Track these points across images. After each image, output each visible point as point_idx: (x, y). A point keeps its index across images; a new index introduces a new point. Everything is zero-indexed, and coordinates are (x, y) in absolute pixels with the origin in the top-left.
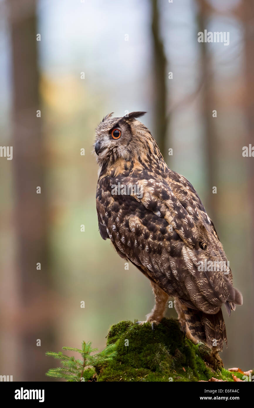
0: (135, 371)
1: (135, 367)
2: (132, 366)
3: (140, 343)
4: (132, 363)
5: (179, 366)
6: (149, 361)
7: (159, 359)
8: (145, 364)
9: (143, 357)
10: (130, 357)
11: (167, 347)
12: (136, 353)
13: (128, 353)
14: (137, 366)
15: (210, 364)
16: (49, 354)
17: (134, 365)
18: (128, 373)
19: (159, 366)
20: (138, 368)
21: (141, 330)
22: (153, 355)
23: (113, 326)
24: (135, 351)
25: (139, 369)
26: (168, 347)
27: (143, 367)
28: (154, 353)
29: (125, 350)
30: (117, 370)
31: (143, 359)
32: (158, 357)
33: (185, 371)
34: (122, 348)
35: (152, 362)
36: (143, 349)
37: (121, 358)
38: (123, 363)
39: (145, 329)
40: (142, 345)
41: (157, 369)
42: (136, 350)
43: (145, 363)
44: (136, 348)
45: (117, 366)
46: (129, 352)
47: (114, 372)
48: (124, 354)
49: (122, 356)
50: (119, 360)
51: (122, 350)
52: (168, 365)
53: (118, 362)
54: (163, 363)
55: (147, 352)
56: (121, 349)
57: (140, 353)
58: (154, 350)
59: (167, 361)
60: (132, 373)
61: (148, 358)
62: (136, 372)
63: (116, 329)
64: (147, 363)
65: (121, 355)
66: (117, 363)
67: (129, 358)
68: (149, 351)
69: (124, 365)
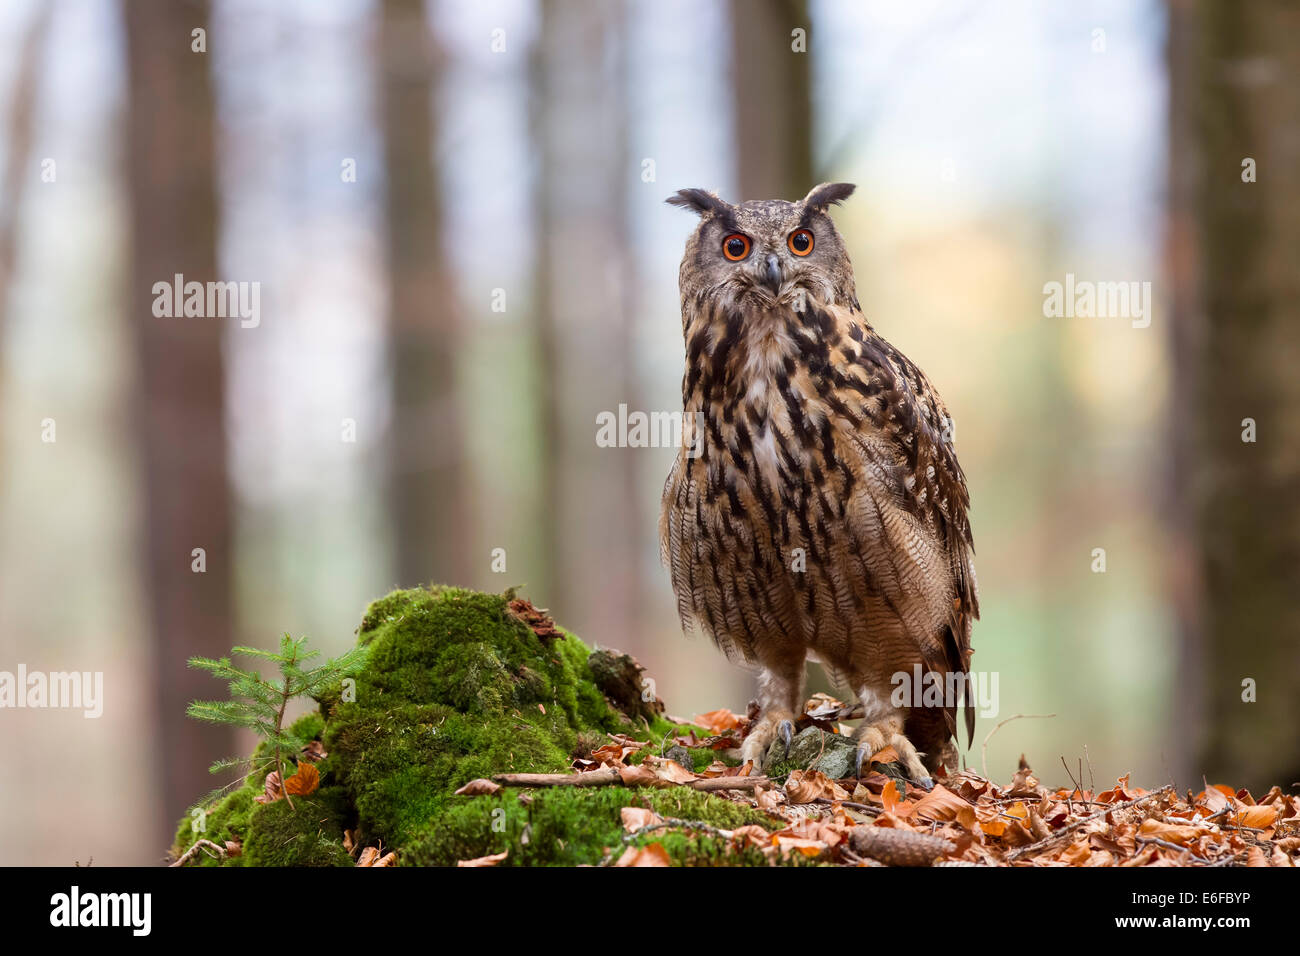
0: (416, 709)
1: (416, 702)
2: (409, 697)
3: (432, 642)
4: (408, 690)
5: (529, 702)
6: (452, 686)
7: (477, 680)
8: (441, 693)
9: (439, 675)
10: (406, 676)
11: (499, 652)
12: (420, 668)
13: (401, 666)
14: (421, 698)
15: (618, 703)
16: (196, 662)
17: (414, 695)
18: (398, 715)
19: (476, 697)
20: (425, 703)
21: (435, 610)
22: (463, 670)
23: (375, 605)
24: (418, 660)
25: (426, 706)
26: (503, 652)
27: (436, 701)
28: (464, 667)
29: (394, 659)
30: (370, 706)
31: (438, 681)
32: (475, 675)
33: (544, 712)
34: (387, 654)
35: (459, 689)
36: (438, 655)
37: (383, 680)
38: (386, 691)
39: (447, 608)
40: (436, 647)
41: (472, 706)
42: (421, 660)
43: (443, 691)
44: (421, 654)
45: (371, 697)
46: (403, 664)
47: (361, 712)
48: (391, 669)
49: (387, 674)
50: (377, 685)
51: (387, 659)
52: (497, 695)
53: (374, 688)
54: (488, 692)
55: (447, 663)
56: (384, 657)
57: (430, 666)
58: (466, 659)
59: (496, 686)
60: (407, 715)
61: (451, 679)
62: (418, 714)
63: (380, 610)
64: (447, 692)
65: (383, 672)
66: (371, 690)
67: (402, 680)
68: (453, 661)
69: (389, 695)
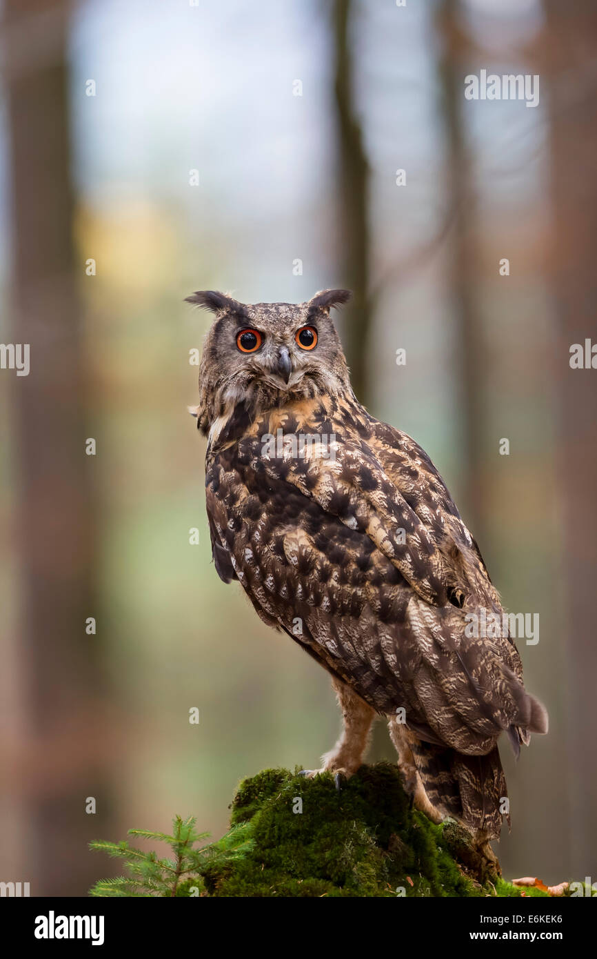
0: (297, 884)
1: (296, 877)
2: (289, 872)
3: (308, 821)
4: (289, 866)
5: (398, 873)
6: (329, 862)
7: (352, 857)
8: (319, 869)
9: (316, 852)
10: (286, 852)
11: (369, 828)
12: (298, 844)
13: (280, 844)
14: (301, 873)
15: (469, 869)
16: (97, 845)
17: (294, 871)
18: (280, 889)
19: (351, 872)
20: (304, 879)
21: (309, 790)
22: (338, 847)
23: (247, 782)
24: (296, 838)
25: (306, 881)
26: (373, 829)
27: (314, 876)
28: (339, 844)
29: (274, 836)
30: (255, 882)
31: (316, 857)
32: (350, 852)
33: (412, 885)
34: (267, 831)
35: (336, 865)
36: (314, 833)
37: (265, 856)
38: (268, 867)
39: (319, 788)
40: (312, 825)
41: (348, 880)
42: (299, 837)
43: (321, 866)
44: (298, 832)
45: (255, 873)
46: (282, 842)
47: (247, 887)
48: (271, 846)
49: (267, 850)
50: (259, 860)
51: (267, 837)
52: (372, 870)
53: (257, 863)
54: (362, 867)
55: (323, 841)
56: (264, 834)
57: (307, 842)
58: (341, 836)
59: (369, 862)
60: (290, 890)
61: (327, 854)
62: (299, 889)
63: (252, 787)
64: (325, 868)
65: (264, 849)
66: (254, 867)
67: (282, 856)
68: (328, 839)
69: (270, 871)
